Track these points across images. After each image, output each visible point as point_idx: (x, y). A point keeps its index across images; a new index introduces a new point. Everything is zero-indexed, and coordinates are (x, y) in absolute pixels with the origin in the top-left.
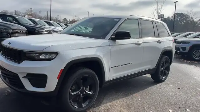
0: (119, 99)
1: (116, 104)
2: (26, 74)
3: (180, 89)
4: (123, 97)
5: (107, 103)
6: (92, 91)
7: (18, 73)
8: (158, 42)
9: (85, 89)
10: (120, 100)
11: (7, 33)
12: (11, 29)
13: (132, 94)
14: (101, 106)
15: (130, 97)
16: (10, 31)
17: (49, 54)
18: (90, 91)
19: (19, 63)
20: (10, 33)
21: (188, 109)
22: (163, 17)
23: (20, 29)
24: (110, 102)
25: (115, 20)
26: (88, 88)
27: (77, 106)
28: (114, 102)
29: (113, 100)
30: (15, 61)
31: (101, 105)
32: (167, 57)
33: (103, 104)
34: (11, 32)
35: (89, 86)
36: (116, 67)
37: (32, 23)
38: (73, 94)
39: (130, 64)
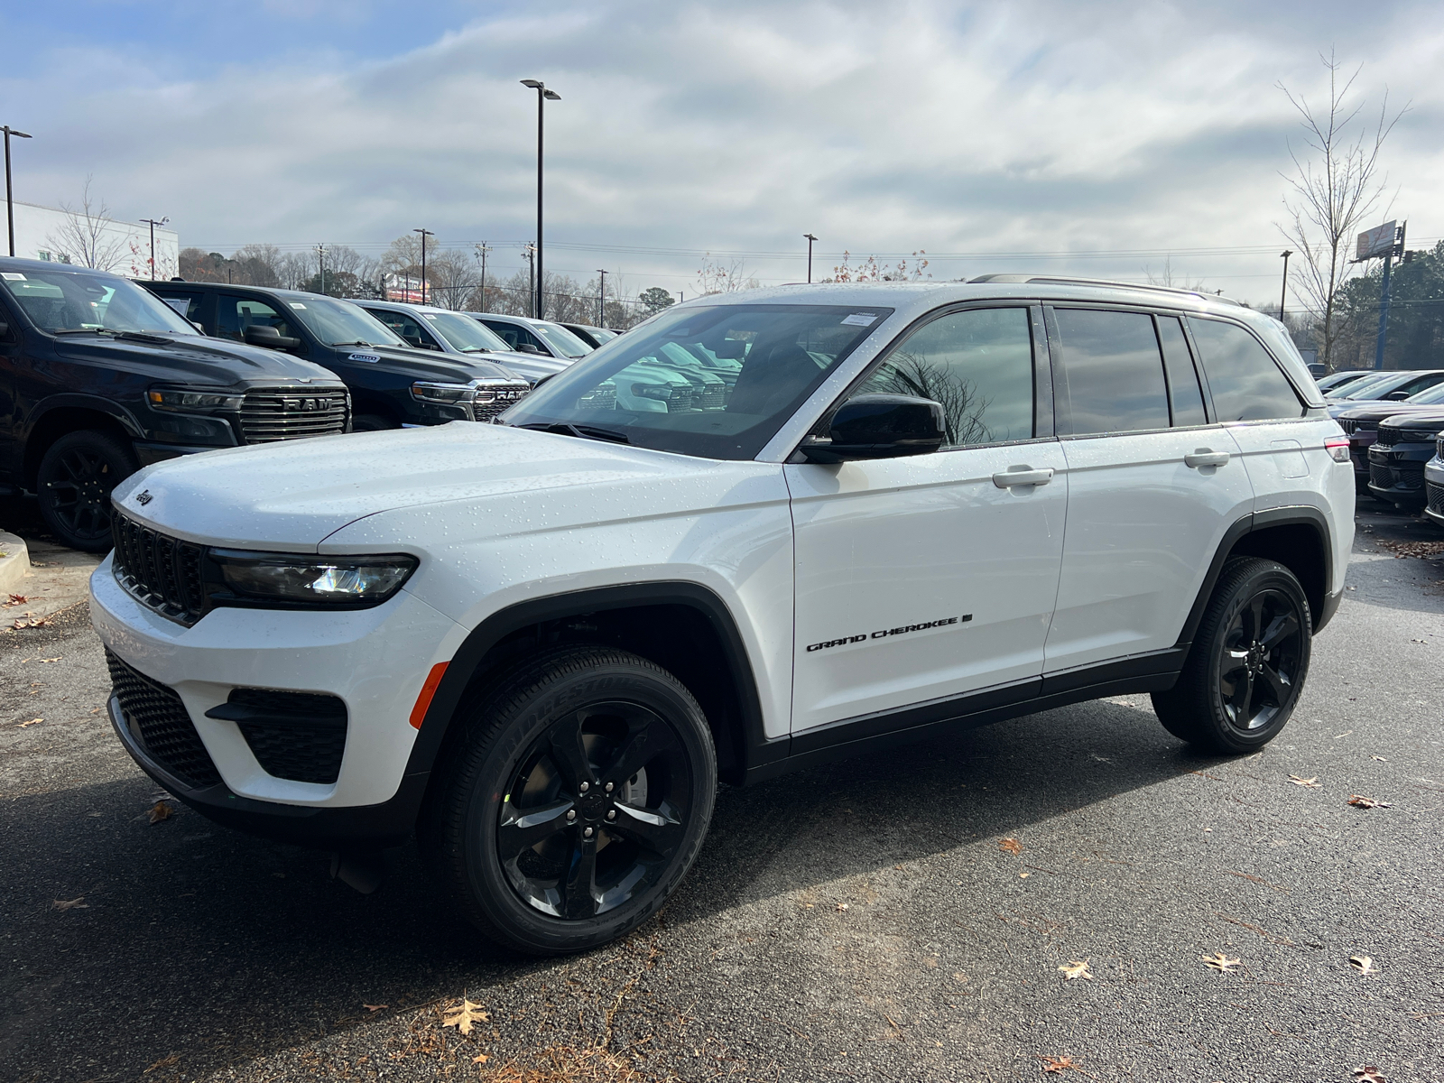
0: (880, 863)
1: (846, 900)
2: (227, 692)
3: (1363, 807)
4: (906, 857)
5: (783, 887)
6: (664, 808)
7: (176, 685)
8: (1189, 462)
9: (618, 793)
10: (881, 874)
11: (213, 414)
12: (238, 384)
13: (981, 831)
14: (731, 911)
15: (956, 858)
16: (237, 402)
17: (363, 565)
18: (650, 807)
19: (191, 620)
20: (230, 416)
21: (1367, 963)
22: (1401, 246)
23: (304, 382)
24: (804, 883)
25: (850, 320)
26: (639, 787)
27: (557, 907)
28: (832, 889)
29: (832, 870)
30: (170, 612)
31: (736, 904)
32: (1277, 568)
33: (755, 898)
34: (243, 407)
35: (642, 774)
36: (842, 642)
37: (395, 340)
38: (520, 822)
39: (959, 625)
